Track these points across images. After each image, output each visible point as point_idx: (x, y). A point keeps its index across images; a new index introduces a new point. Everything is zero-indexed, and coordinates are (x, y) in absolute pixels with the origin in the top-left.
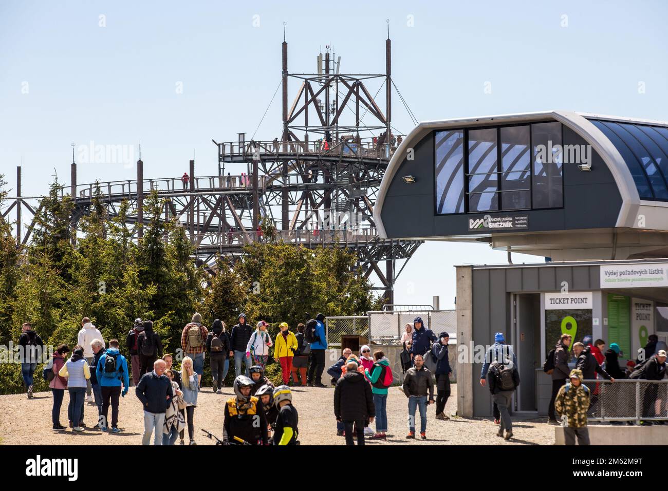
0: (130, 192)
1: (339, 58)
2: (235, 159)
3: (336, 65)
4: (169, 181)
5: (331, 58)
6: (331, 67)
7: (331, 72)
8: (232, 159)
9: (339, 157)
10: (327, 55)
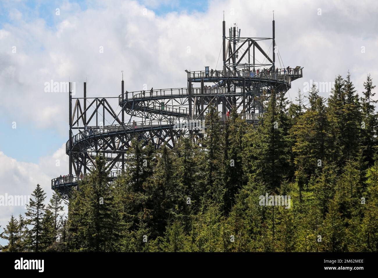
0: (161, 95)
1: (240, 30)
2: (196, 80)
3: (238, 33)
4: (180, 90)
5: (236, 30)
6: (236, 34)
7: (236, 37)
8: (195, 80)
9: (259, 79)
10: (234, 28)
